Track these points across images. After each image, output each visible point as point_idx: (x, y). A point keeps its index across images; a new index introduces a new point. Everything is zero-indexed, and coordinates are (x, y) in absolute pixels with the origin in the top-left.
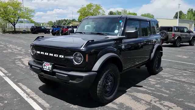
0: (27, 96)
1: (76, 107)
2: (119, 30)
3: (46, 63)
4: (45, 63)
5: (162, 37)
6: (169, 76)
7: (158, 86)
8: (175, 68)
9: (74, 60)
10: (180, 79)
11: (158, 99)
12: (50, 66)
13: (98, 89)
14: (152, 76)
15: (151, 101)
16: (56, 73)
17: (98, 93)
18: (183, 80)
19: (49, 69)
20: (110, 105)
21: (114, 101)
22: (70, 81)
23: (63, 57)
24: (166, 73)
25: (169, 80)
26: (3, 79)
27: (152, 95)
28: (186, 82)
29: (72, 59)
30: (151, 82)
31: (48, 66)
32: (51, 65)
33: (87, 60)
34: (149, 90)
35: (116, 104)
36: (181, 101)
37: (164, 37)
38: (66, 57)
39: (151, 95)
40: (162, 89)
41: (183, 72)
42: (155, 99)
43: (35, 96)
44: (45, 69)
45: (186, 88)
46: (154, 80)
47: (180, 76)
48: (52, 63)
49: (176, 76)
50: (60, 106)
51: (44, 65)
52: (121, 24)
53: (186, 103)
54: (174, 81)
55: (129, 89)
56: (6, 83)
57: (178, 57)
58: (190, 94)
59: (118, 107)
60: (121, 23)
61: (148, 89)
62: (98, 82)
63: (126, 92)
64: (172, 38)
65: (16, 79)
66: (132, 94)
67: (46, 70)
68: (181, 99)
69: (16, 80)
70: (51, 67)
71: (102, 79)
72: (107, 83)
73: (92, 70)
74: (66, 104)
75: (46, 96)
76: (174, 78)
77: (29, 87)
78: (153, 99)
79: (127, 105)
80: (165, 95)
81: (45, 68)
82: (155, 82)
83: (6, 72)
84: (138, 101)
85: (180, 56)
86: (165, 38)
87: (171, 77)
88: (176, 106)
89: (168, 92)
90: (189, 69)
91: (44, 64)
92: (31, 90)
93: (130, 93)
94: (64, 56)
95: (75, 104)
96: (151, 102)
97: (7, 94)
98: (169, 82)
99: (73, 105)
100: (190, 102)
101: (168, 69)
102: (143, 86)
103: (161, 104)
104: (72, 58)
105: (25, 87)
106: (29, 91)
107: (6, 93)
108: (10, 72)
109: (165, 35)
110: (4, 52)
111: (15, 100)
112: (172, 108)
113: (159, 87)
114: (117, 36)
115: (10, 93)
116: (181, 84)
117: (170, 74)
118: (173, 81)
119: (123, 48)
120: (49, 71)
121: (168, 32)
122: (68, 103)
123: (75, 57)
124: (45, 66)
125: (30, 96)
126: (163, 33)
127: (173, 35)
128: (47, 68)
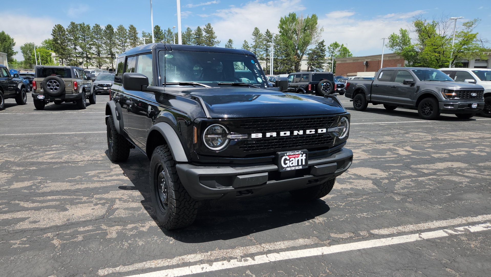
3: (292, 154)
4: (287, 155)
16: (316, 167)
19: (298, 165)
31: (297, 159)
32: (304, 155)
51: (286, 160)
67: (293, 168)
70: (304, 158)
81: (288, 165)
91: (284, 158)
94: (327, 129)
99: (314, 220)
124: (287, 162)
126: (53, 81)
127: (75, 85)
128: (292, 163)
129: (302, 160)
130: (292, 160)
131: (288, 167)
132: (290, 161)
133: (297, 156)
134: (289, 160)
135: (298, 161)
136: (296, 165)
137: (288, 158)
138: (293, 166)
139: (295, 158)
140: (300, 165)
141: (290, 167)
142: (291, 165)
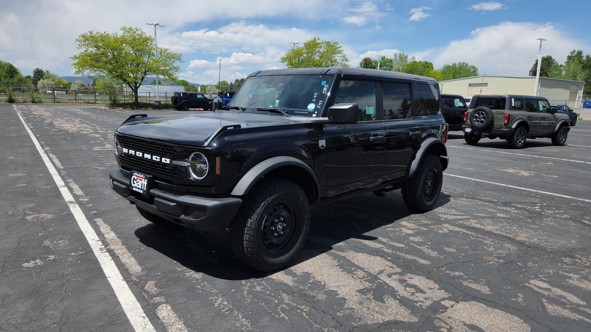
0: (103, 247)
1: (199, 276)
2: (316, 103)
3: (138, 175)
4: (135, 175)
5: (478, 121)
6: (458, 217)
7: (417, 239)
8: (482, 200)
9: (191, 170)
10: (482, 227)
11: (399, 270)
12: (143, 182)
13: (246, 237)
14: (412, 216)
15: (381, 272)
16: (156, 199)
17: (245, 246)
18: (489, 228)
19: (141, 189)
20: (279, 276)
21: (292, 268)
22: (183, 217)
23: (168, 161)
24: (453, 211)
25: (451, 228)
26: (68, 208)
27: (389, 260)
28: (494, 234)
29: (186, 168)
30: (403, 229)
31: (141, 182)
32: (146, 180)
33: (218, 172)
34: (390, 246)
35: (294, 275)
36: (455, 277)
37: (482, 122)
38: (175, 162)
39: (389, 258)
40: (421, 248)
41: (498, 209)
42: (393, 268)
43: (120, 248)
44: (134, 189)
45: (485, 247)
46: (413, 225)
47: (488, 218)
48: (149, 176)
49: (476, 218)
50: (163, 273)
51: (134, 179)
52: (325, 89)
53: (465, 283)
54: (465, 231)
55: (341, 244)
56: (71, 216)
57: (505, 172)
58: (490, 261)
59: (294, 281)
60: (324, 86)
61: (386, 246)
62: (247, 221)
63: (332, 248)
64: (503, 126)
65: (96, 210)
66: (343, 254)
67: (137, 190)
68: (457, 274)
69: (94, 212)
70: (146, 183)
71: (255, 217)
72: (274, 224)
73: (232, 194)
74: (180, 269)
75: (142, 249)
76: (467, 223)
77: (114, 229)
78: (387, 269)
79: (319, 278)
80: (422, 261)
81: (135, 185)
82: (413, 229)
83: (80, 192)
84: (350, 272)
85: (511, 171)
86: (484, 124)
87: (462, 219)
88: (437, 286)
89: (434, 254)
90: (518, 203)
91: (133, 177)
92: (117, 234)
93: (339, 253)
94: (171, 161)
95: (198, 270)
96: (379, 276)
97: (61, 241)
98: (451, 231)
99: (193, 272)
100: (476, 281)
101: (463, 201)
102: (380, 238)
103: (402, 281)
104: (186, 164)
105: (104, 228)
106: (111, 235)
107: (60, 239)
108: (87, 194)
109: (484, 118)
110: (96, 149)
111: (73, 254)
112: (424, 293)
113: (417, 243)
114: (311, 116)
115: (70, 239)
116: (477, 237)
117: (462, 212)
118: (460, 230)
119: (322, 146)
120: (141, 192)
121: (494, 111)
122: (185, 268)
123: (194, 162)
124: (135, 182)
125: (109, 247)
126: (481, 112)
127: (506, 118)
128: (138, 185)
129: (144, 184)
130: (138, 182)
131: (135, 187)
132: (137, 182)
133: (141, 179)
134: (136, 180)
135: (142, 184)
136: (141, 188)
137: (136, 179)
138: (138, 188)
139: (140, 180)
140: (142, 190)
141: (136, 187)
142: (137, 187)
